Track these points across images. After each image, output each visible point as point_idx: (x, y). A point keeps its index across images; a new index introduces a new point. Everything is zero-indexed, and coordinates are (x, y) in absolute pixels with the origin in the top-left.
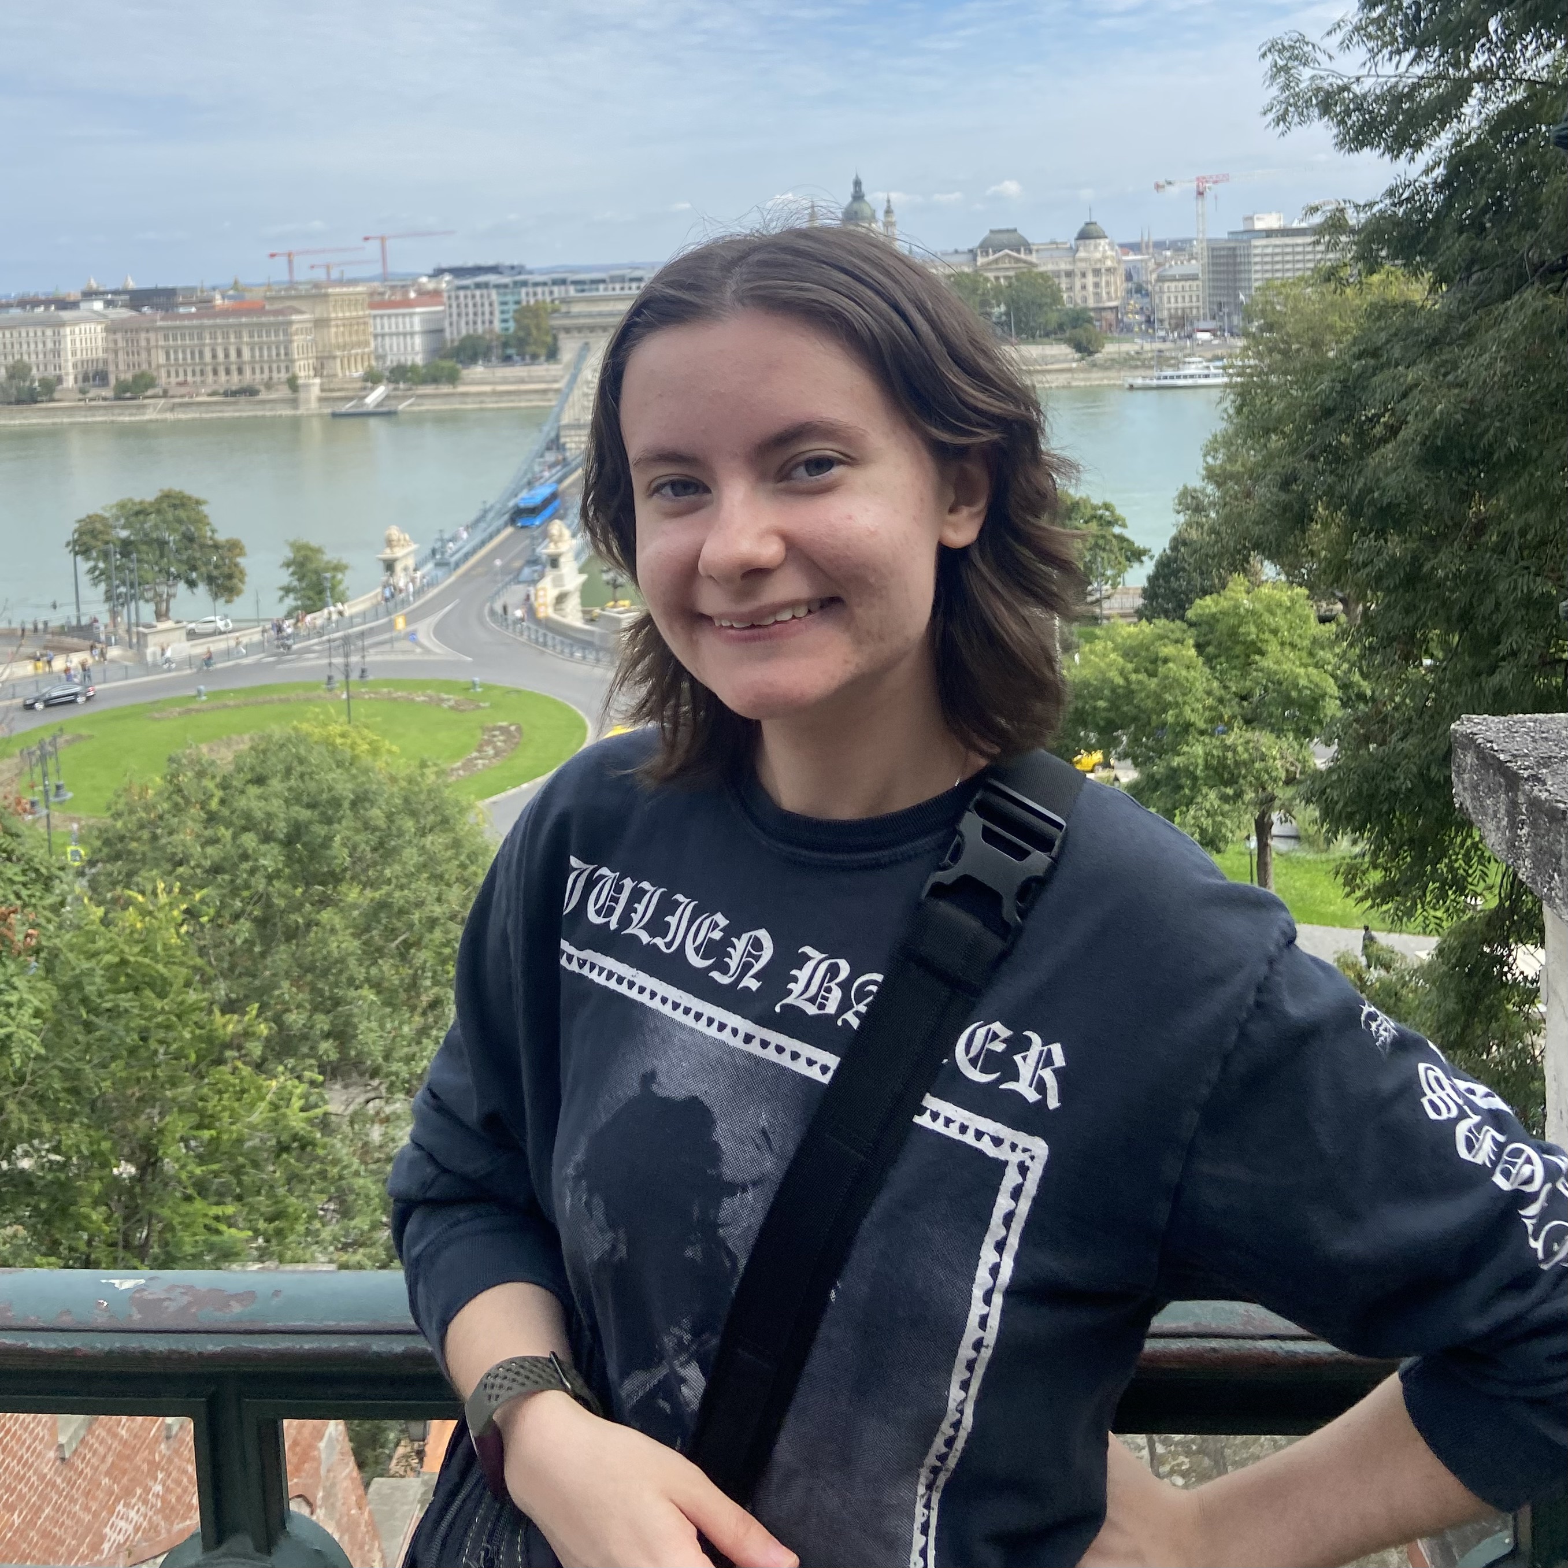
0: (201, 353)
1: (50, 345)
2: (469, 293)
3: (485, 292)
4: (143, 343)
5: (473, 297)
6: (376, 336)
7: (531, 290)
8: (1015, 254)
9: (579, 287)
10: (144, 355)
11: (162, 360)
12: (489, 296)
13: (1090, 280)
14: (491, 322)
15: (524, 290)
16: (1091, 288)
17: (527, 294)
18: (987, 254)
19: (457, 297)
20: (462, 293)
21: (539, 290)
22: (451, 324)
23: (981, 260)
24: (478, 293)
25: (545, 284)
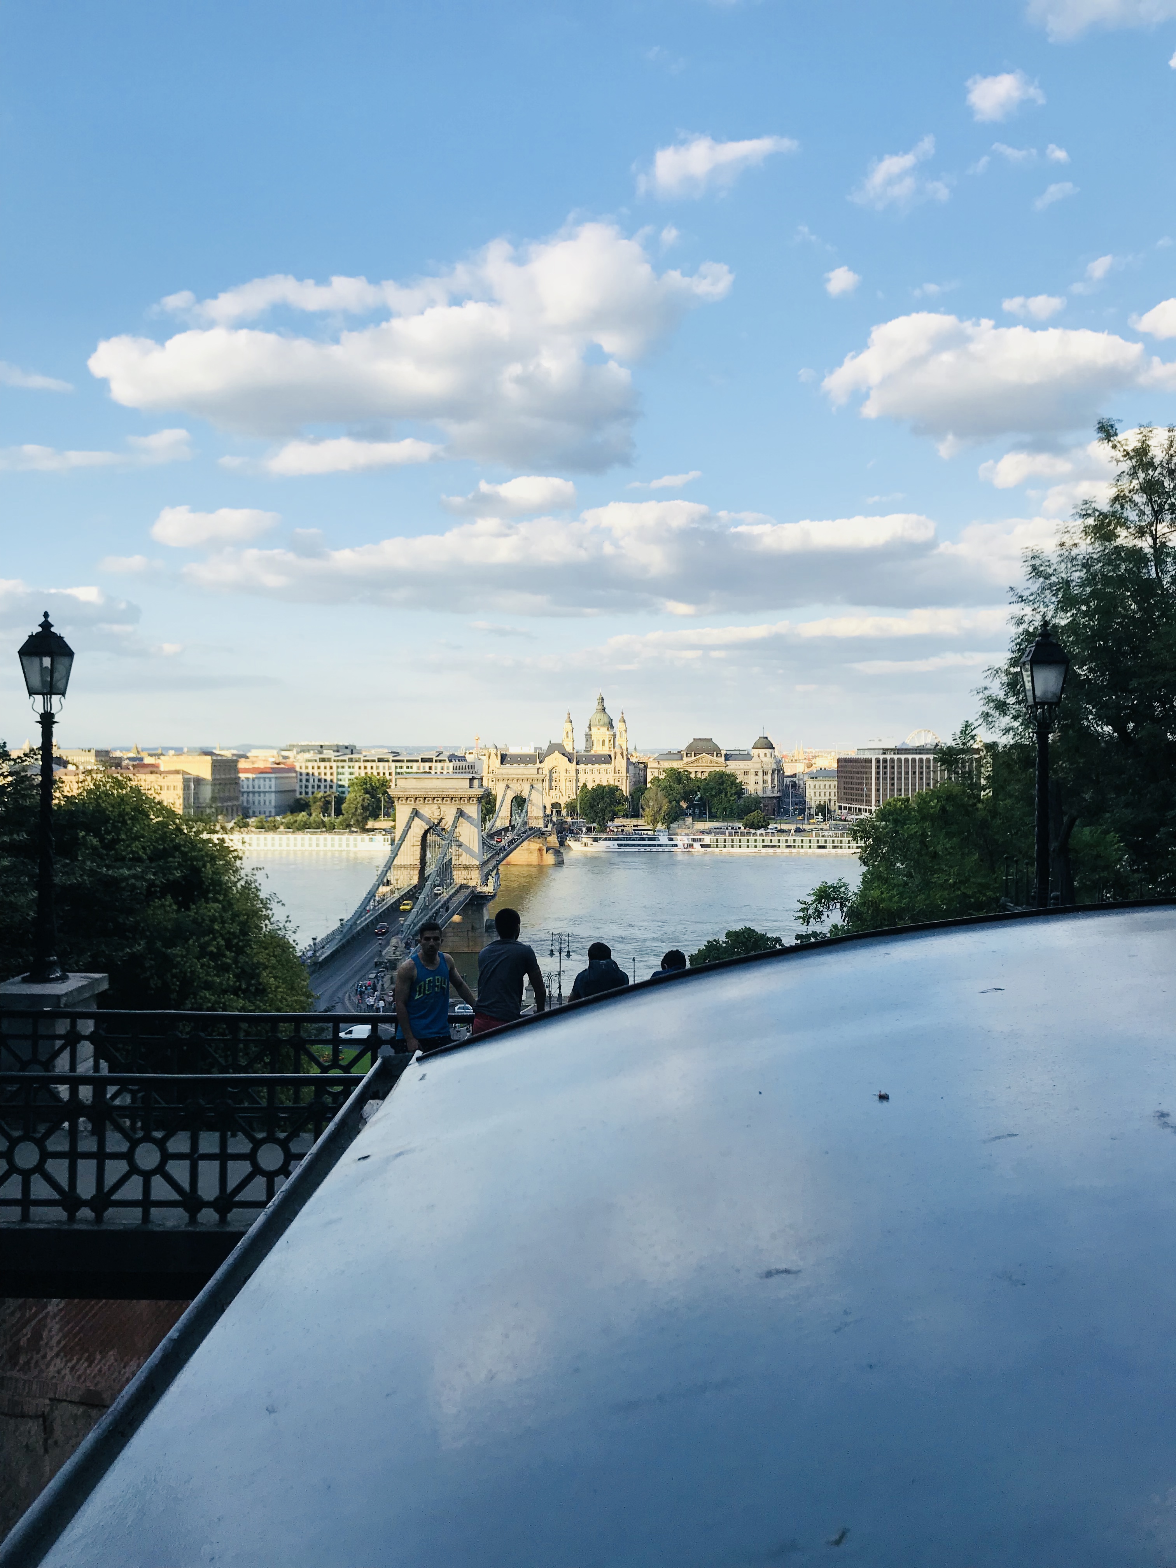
2: (315, 765)
3: (328, 764)
6: (243, 793)
7: (362, 764)
8: (709, 756)
9: (398, 764)
12: (331, 768)
13: (760, 778)
14: (331, 787)
15: (357, 765)
16: (761, 782)
17: (360, 768)
18: (691, 756)
19: (306, 768)
20: (310, 764)
21: (369, 765)
22: (301, 787)
23: (686, 759)
24: (322, 764)
25: (374, 761)
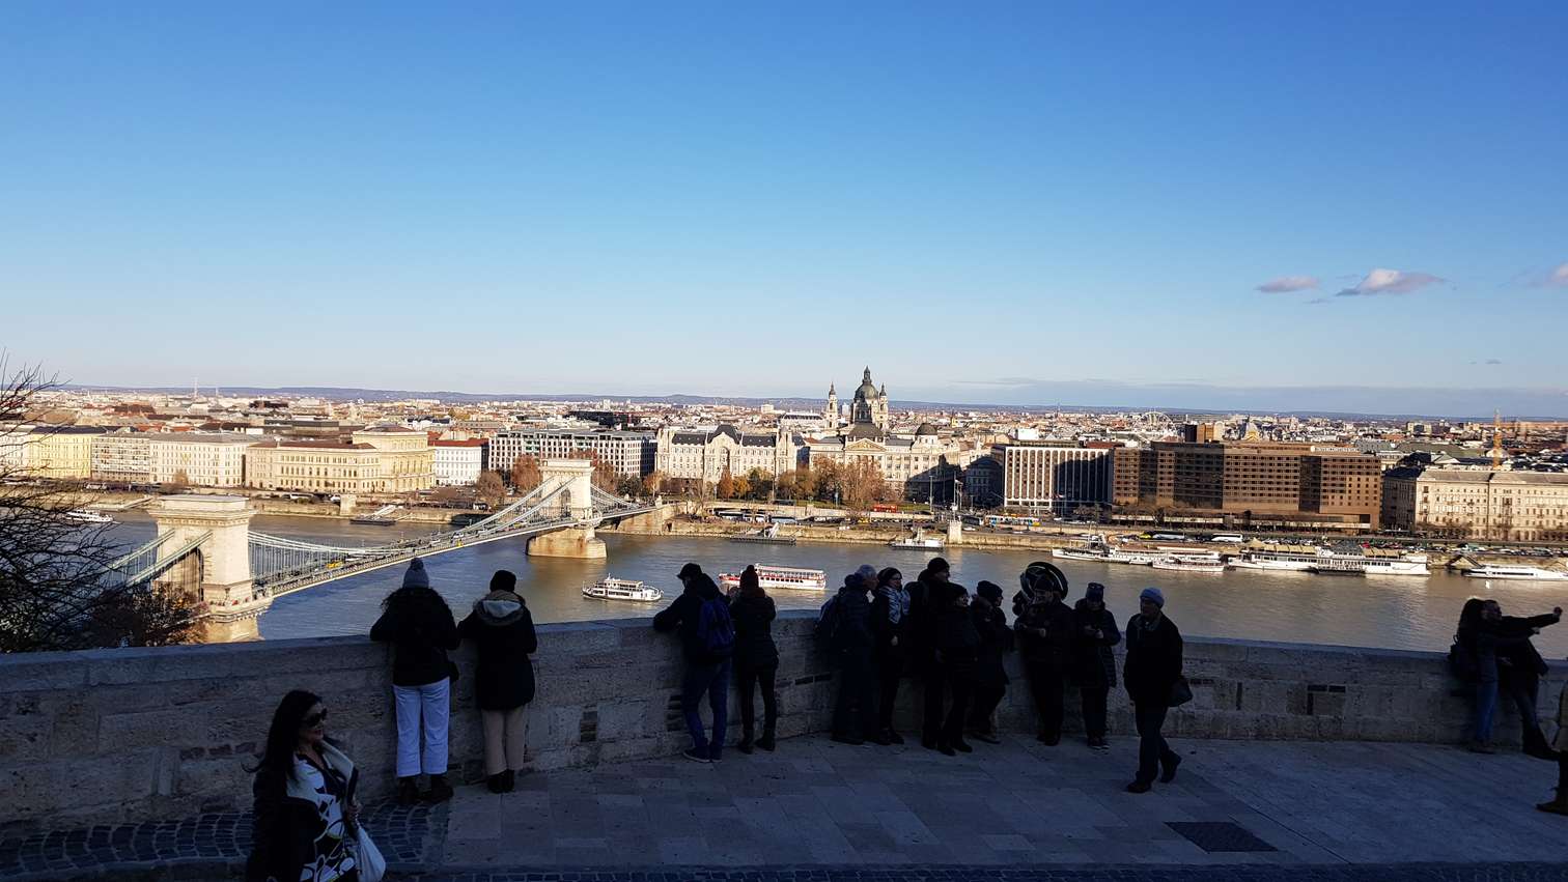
0: (303, 470)
1: (212, 457)
2: (505, 439)
3: (517, 440)
4: (268, 460)
5: (509, 442)
6: (439, 464)
7: (547, 440)
10: (268, 467)
11: (279, 473)
12: (519, 443)
15: (542, 441)
16: (921, 468)
18: (852, 439)
19: (498, 442)
20: (501, 439)
22: (492, 460)
23: (847, 443)
24: (512, 440)
25: (556, 437)
